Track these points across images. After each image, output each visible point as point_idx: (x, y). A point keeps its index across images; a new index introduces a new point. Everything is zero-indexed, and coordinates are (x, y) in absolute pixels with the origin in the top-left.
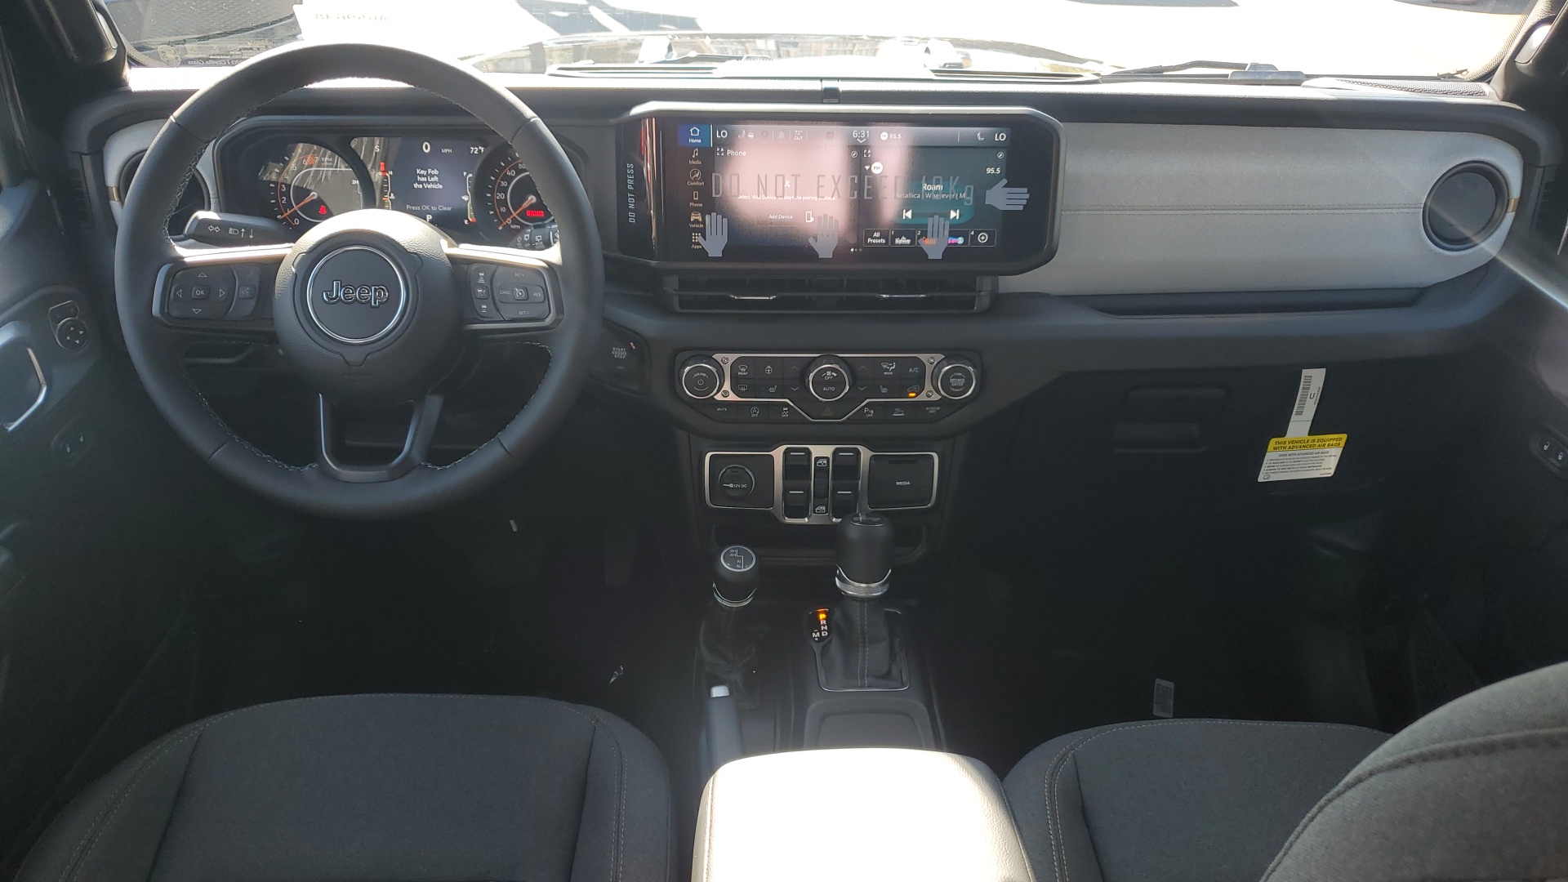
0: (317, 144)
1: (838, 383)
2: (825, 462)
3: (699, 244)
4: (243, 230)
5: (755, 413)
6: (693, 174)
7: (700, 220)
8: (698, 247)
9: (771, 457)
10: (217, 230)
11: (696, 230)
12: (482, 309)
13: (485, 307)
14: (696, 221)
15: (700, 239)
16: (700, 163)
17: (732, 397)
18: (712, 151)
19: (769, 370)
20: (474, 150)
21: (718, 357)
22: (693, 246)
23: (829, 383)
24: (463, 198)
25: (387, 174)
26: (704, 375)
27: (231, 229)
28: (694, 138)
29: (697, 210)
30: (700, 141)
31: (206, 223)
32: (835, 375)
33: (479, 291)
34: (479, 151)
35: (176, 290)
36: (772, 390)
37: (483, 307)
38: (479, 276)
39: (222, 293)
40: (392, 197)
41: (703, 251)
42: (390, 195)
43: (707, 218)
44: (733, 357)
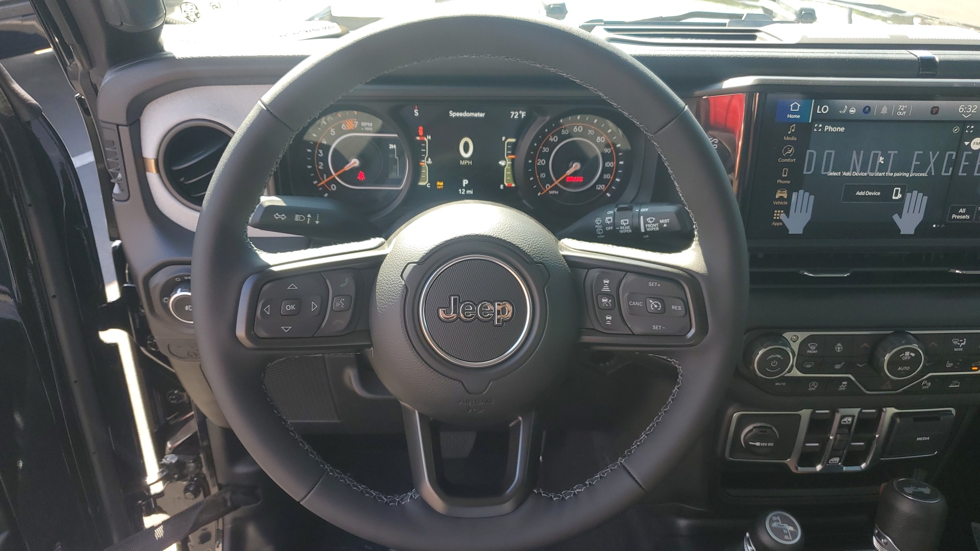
0: (357, 110)
1: (914, 362)
2: (850, 419)
3: (780, 221)
4: (309, 216)
5: (813, 387)
6: (786, 150)
7: (786, 197)
8: (778, 224)
9: (799, 416)
10: (283, 217)
11: (780, 207)
12: (606, 321)
13: (610, 318)
14: (781, 198)
15: (783, 217)
16: (796, 139)
17: (796, 373)
18: (811, 126)
19: (839, 348)
20: (515, 115)
21: (788, 335)
22: (773, 223)
23: (906, 363)
24: (500, 163)
25: (425, 139)
26: (779, 356)
27: (297, 216)
28: (794, 113)
29: (782, 187)
30: (798, 117)
31: (272, 209)
32: (913, 355)
33: (603, 300)
34: (520, 115)
35: (263, 307)
36: (837, 367)
37: (607, 318)
38: (604, 284)
39: (314, 306)
40: (430, 162)
41: (784, 228)
42: (427, 160)
43: (794, 195)
44: (802, 335)
